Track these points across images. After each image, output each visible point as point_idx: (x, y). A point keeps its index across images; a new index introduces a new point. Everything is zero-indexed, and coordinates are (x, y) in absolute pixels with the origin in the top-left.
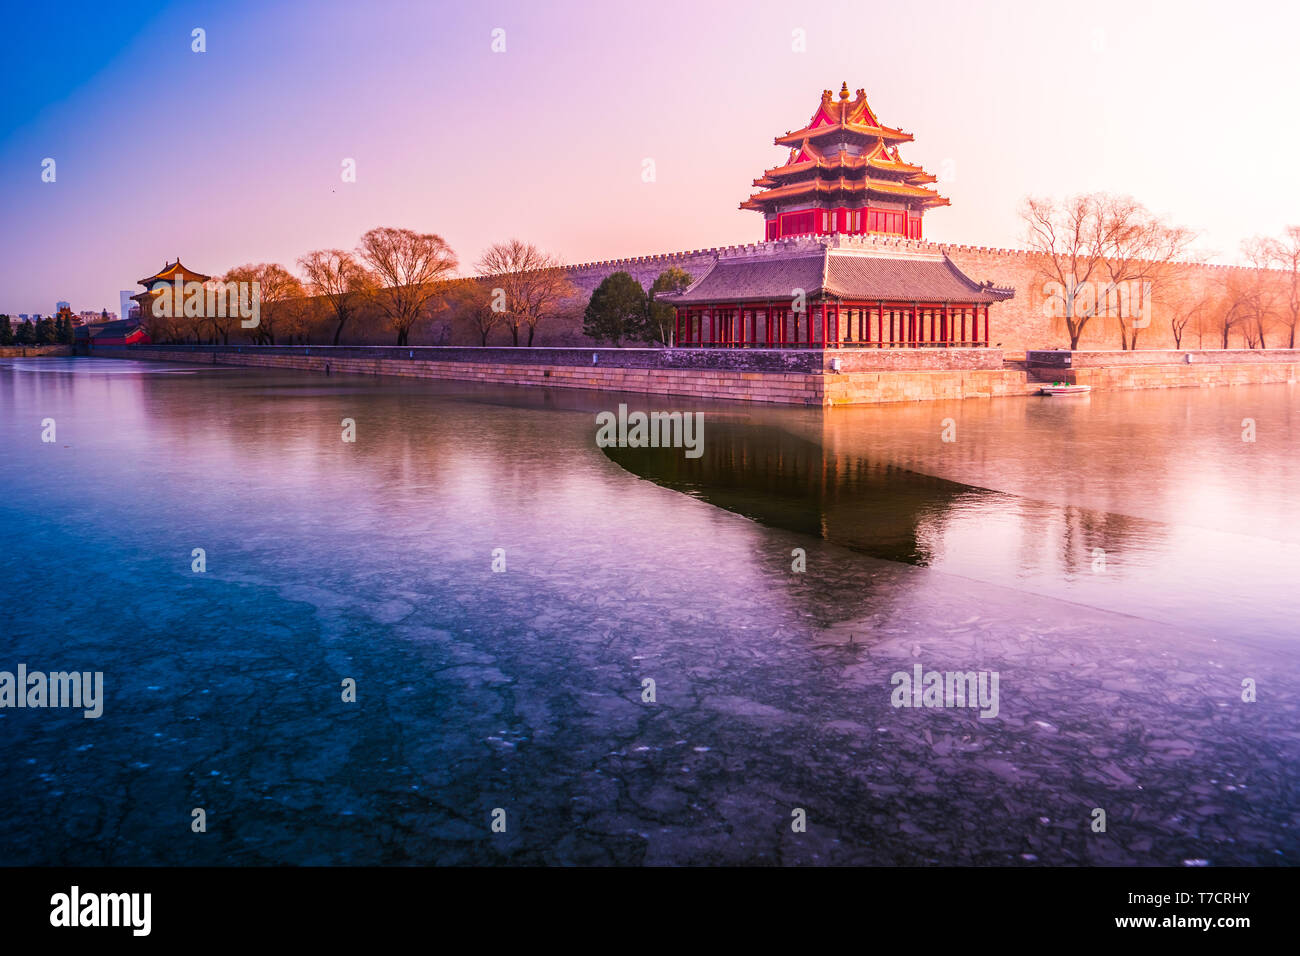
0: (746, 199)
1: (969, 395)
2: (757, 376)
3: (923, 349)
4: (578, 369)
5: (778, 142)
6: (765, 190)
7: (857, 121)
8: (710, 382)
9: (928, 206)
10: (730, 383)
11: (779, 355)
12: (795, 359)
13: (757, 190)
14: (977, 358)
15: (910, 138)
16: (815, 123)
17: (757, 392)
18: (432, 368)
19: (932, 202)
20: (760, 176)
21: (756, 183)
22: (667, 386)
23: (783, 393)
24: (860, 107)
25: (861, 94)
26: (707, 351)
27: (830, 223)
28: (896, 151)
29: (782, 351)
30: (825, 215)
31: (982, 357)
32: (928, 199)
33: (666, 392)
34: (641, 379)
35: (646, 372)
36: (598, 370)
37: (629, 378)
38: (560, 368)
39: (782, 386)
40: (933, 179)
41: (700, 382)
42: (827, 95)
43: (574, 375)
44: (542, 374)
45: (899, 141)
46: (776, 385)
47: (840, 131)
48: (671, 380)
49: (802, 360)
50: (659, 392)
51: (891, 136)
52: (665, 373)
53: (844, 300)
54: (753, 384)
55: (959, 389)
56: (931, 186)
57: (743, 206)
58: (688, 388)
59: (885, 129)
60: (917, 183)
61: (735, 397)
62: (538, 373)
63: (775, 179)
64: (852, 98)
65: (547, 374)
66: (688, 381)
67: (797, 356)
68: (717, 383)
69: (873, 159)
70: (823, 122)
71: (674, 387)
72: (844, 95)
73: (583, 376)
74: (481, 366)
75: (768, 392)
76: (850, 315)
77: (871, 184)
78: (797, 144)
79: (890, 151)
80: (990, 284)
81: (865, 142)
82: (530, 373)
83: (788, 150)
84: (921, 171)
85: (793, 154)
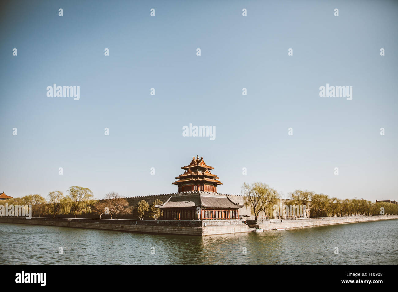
0: (174, 182)
1: (236, 232)
2: (184, 228)
5: (182, 168)
6: (179, 180)
7: (201, 164)
8: (170, 229)
9: (218, 185)
10: (176, 229)
11: (190, 222)
12: (194, 223)
13: (177, 180)
14: (236, 222)
15: (213, 169)
16: (191, 164)
17: (184, 232)
18: (86, 225)
19: (219, 184)
21: (176, 178)
22: (158, 231)
23: (191, 232)
24: (202, 161)
25: (202, 158)
26: (169, 221)
27: (195, 188)
30: (194, 186)
32: (218, 183)
33: (157, 232)
34: (150, 228)
35: (152, 227)
36: (138, 226)
37: (147, 228)
38: (126, 225)
39: (191, 230)
40: (218, 178)
41: (168, 229)
43: (130, 227)
44: (120, 227)
45: (211, 169)
46: (189, 230)
47: (198, 166)
48: (159, 229)
49: (196, 223)
50: (156, 232)
51: (210, 168)
52: (157, 227)
53: (206, 208)
54: (183, 230)
55: (233, 230)
56: (218, 180)
57: (173, 184)
58: (164, 231)
59: (207, 166)
60: (216, 179)
61: (178, 233)
62: (119, 227)
63: (181, 177)
64: (200, 159)
65: (122, 227)
66: (164, 229)
68: (172, 229)
69: (206, 173)
70: (193, 164)
71: (160, 231)
72: (198, 158)
73: (133, 227)
74: (102, 224)
75: (187, 232)
77: (206, 179)
78: (187, 169)
79: (209, 171)
80: (238, 204)
81: (203, 169)
82: (117, 227)
83: (185, 170)
84: (216, 176)
85: (185, 171)
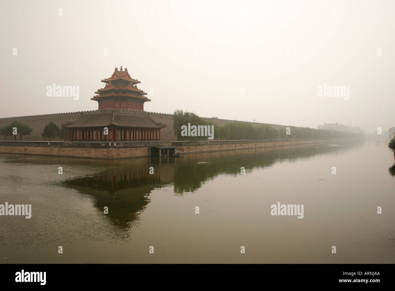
0: (92, 97)
2: (93, 150)
3: (142, 142)
4: (36, 148)
5: (102, 81)
6: (98, 95)
7: (125, 77)
8: (78, 152)
9: (145, 101)
12: (104, 145)
13: (96, 95)
14: (157, 144)
15: (140, 82)
16: (113, 77)
20: (97, 91)
21: (96, 93)
22: (65, 153)
24: (126, 73)
25: (126, 69)
26: (78, 142)
27: (117, 105)
28: (136, 86)
29: (100, 142)
30: (116, 103)
31: (158, 144)
32: (145, 99)
33: (65, 155)
34: (57, 151)
38: (31, 148)
40: (146, 94)
41: (75, 152)
42: (116, 69)
45: (137, 83)
46: (98, 152)
47: (120, 79)
49: (106, 145)
51: (134, 81)
52: (64, 149)
53: (118, 127)
54: (92, 152)
56: (145, 96)
57: (92, 99)
58: (72, 154)
59: (133, 79)
60: (142, 95)
61: (86, 156)
62: (23, 149)
63: (101, 92)
64: (124, 70)
65: (26, 150)
66: (72, 151)
67: (105, 144)
68: (81, 152)
69: (129, 87)
70: (115, 77)
71: (67, 153)
72: (121, 69)
76: (121, 132)
77: (129, 94)
78: (108, 82)
79: (134, 85)
80: (160, 123)
81: (127, 83)
84: (142, 91)
85: (106, 85)
